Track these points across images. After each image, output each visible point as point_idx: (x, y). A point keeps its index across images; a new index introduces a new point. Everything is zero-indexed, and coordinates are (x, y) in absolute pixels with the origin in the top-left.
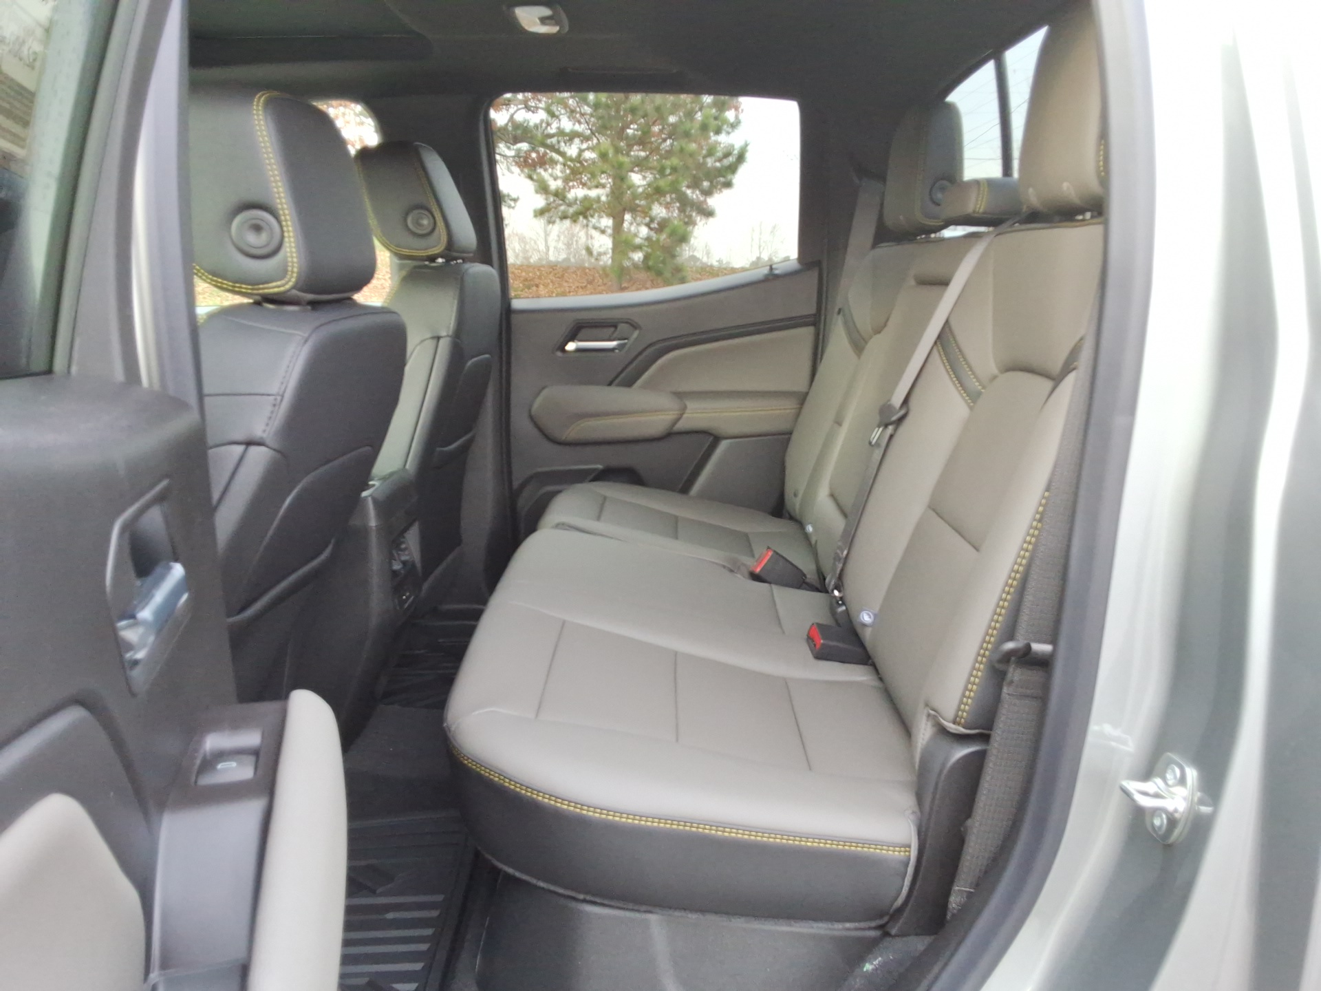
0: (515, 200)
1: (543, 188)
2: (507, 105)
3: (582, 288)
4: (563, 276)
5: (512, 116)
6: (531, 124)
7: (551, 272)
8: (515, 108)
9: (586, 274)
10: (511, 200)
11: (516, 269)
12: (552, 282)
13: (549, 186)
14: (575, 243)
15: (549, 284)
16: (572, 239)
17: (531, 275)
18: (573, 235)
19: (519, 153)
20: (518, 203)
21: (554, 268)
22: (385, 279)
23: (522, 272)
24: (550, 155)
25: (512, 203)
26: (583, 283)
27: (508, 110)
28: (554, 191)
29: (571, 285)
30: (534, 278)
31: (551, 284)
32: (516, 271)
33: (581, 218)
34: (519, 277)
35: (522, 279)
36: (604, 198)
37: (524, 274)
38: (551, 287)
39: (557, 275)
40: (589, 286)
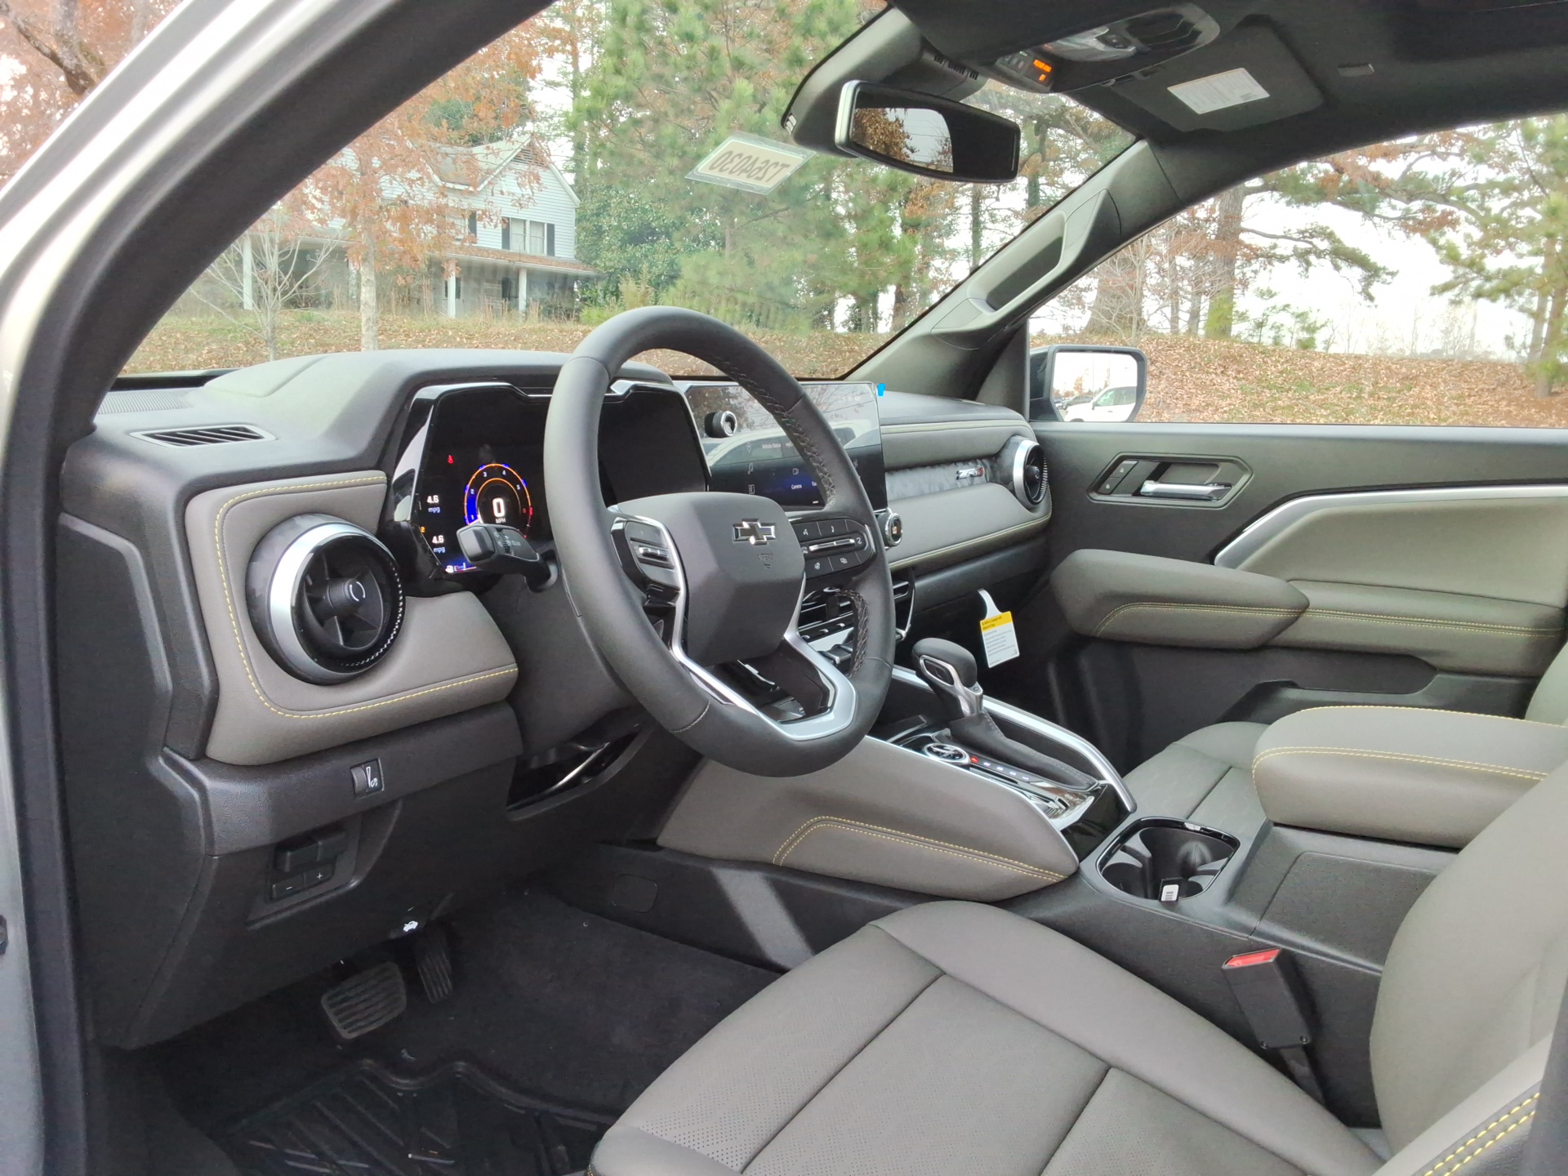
0: (1393, 274)
1: (1452, 257)
2: (1404, 153)
3: (1488, 390)
4: (1461, 374)
5: (1410, 167)
6: (1430, 176)
7: (1443, 369)
8: (1417, 156)
9: (1496, 372)
10: (1388, 274)
11: (1393, 363)
12: (1445, 381)
13: (1460, 255)
14: (1456, 329)
15: (1439, 383)
16: (1452, 325)
17: (1414, 371)
18: (1455, 320)
19: (1407, 213)
20: (1396, 278)
21: (1450, 363)
22: (1216, 374)
23: (1401, 368)
24: (1457, 214)
25: (1389, 278)
26: (1493, 385)
27: (1405, 159)
28: (1468, 261)
29: (1474, 386)
30: (1418, 376)
31: (1443, 384)
32: (1394, 366)
33: (1502, 297)
34: (1397, 374)
35: (1401, 377)
36: (1539, 270)
37: (1404, 370)
38: (1442, 388)
39: (1454, 372)
40: (1499, 389)
